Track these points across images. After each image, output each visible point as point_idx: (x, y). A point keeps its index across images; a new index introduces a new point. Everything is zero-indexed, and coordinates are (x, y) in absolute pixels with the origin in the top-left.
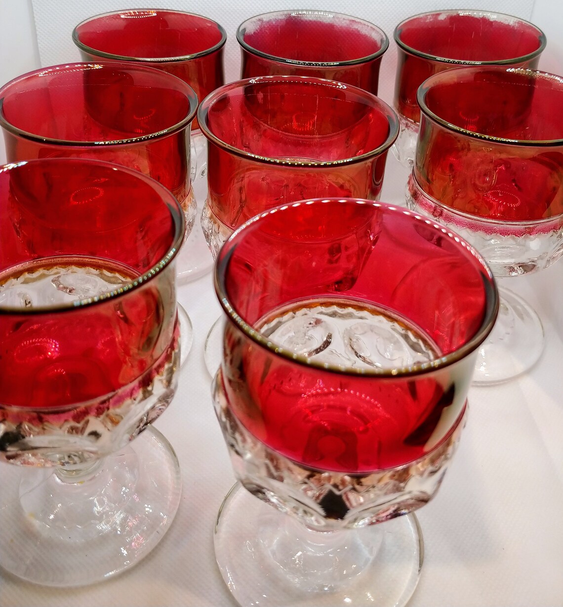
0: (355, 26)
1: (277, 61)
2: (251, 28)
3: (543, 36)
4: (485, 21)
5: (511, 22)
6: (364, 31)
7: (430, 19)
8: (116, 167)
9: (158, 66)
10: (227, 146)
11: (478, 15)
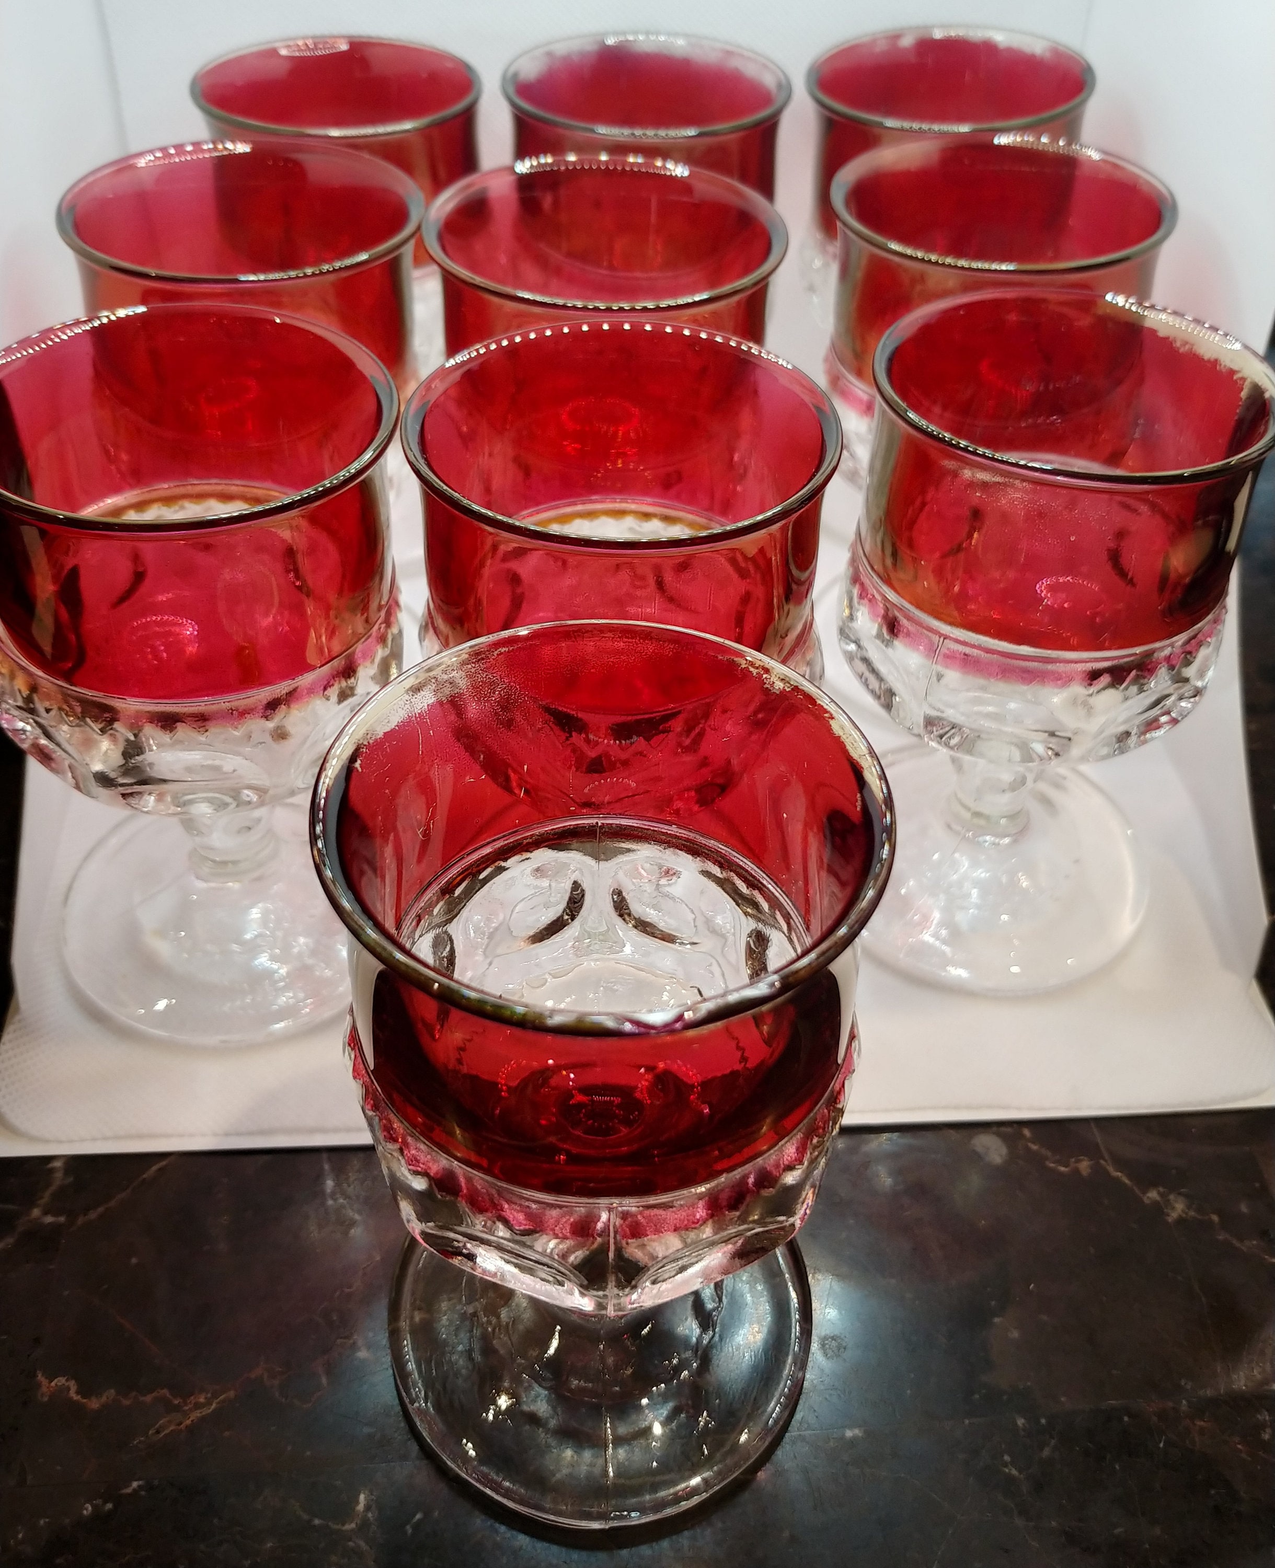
0: (735, 63)
1: (578, 129)
2: (530, 69)
3: (1088, 70)
4: (989, 48)
5: (1037, 47)
6: (750, 70)
7: (882, 46)
8: (278, 315)
9: (353, 144)
10: (478, 280)
11: (977, 35)
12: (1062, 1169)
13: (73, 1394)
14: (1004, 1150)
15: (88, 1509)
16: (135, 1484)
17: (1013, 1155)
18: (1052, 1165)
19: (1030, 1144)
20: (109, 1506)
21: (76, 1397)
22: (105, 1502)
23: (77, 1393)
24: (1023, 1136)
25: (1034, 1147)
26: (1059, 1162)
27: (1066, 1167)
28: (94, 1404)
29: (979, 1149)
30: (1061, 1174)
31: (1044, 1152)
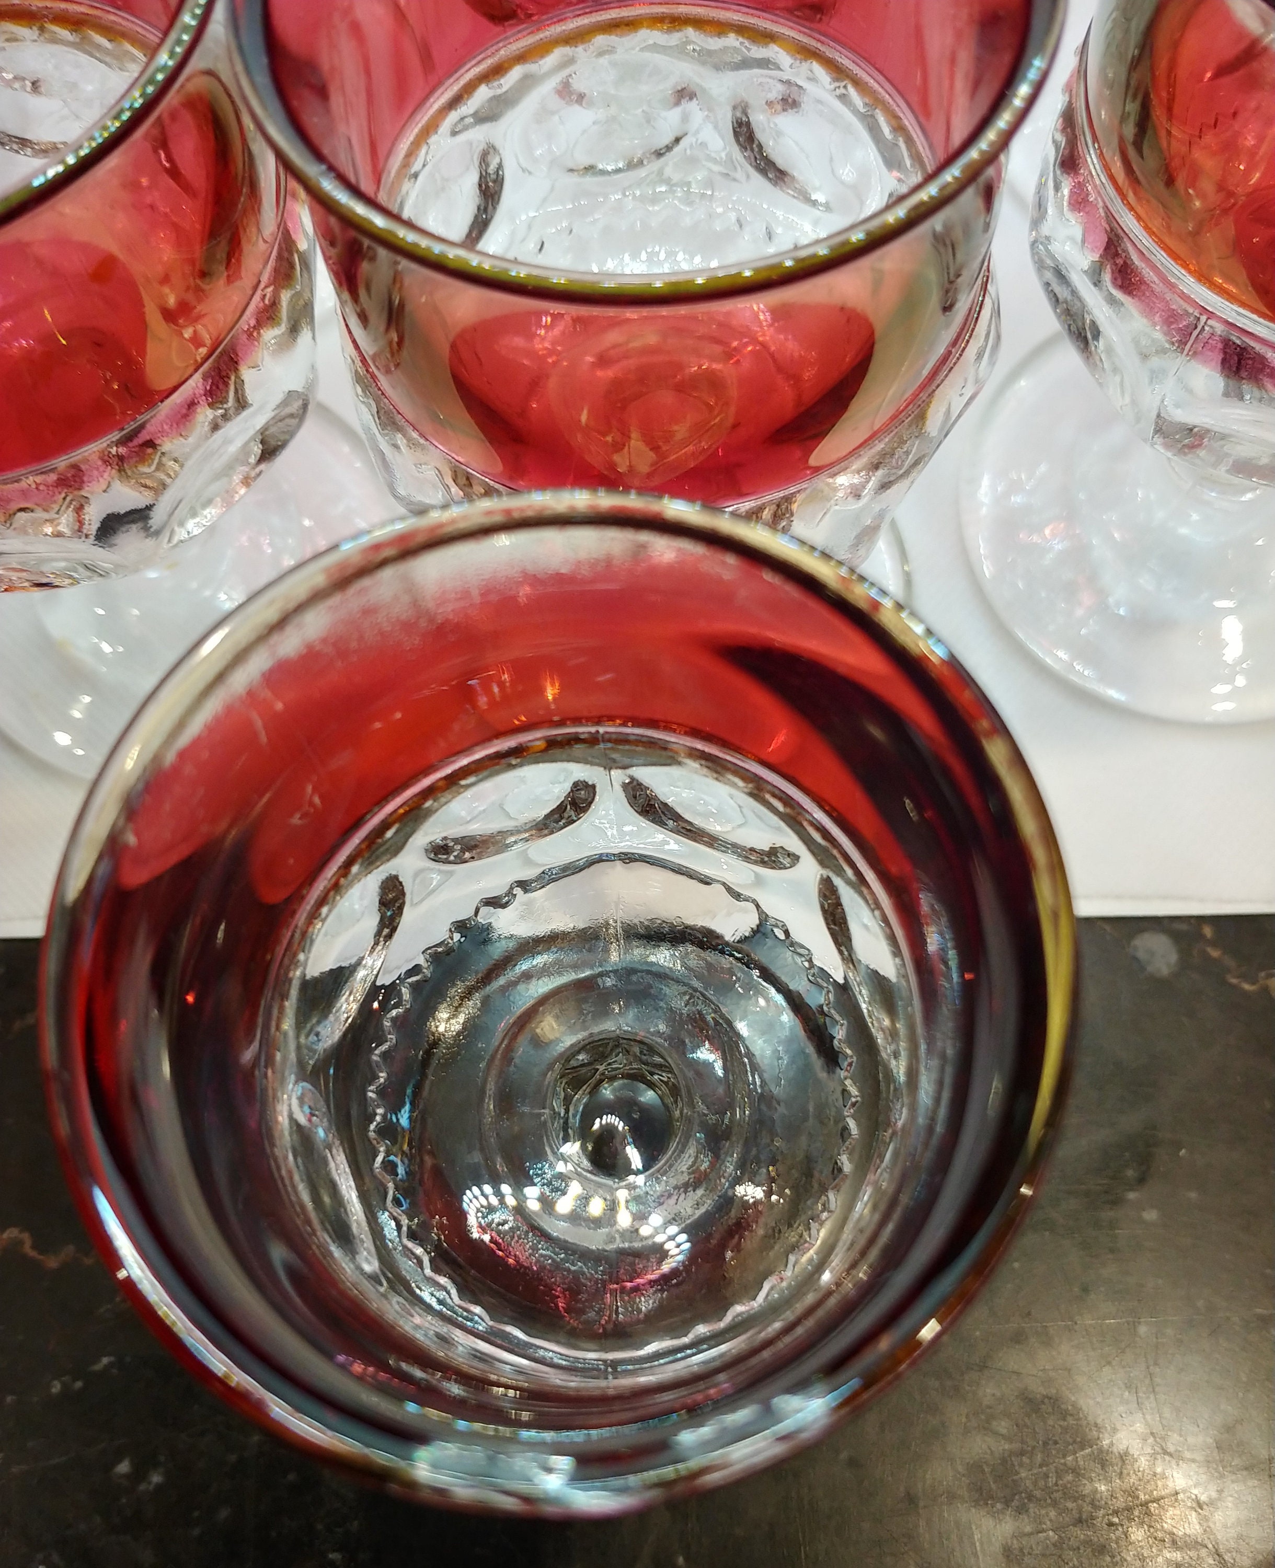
12: (1247, 987)
13: (28, 1249)
14: (1173, 957)
15: (56, 1388)
16: (105, 1360)
17: (1185, 963)
18: (1234, 981)
19: (1209, 950)
20: (79, 1384)
21: (32, 1253)
22: (75, 1380)
23: (34, 1247)
24: (1202, 936)
25: (1215, 953)
26: (1244, 977)
27: (1253, 984)
28: (52, 1263)
29: (1141, 954)
30: (1245, 994)
31: (1230, 962)
